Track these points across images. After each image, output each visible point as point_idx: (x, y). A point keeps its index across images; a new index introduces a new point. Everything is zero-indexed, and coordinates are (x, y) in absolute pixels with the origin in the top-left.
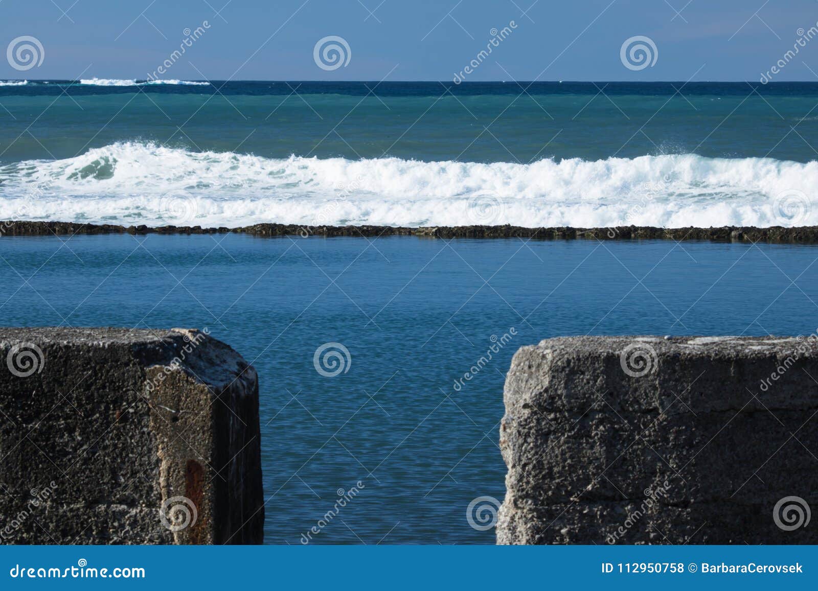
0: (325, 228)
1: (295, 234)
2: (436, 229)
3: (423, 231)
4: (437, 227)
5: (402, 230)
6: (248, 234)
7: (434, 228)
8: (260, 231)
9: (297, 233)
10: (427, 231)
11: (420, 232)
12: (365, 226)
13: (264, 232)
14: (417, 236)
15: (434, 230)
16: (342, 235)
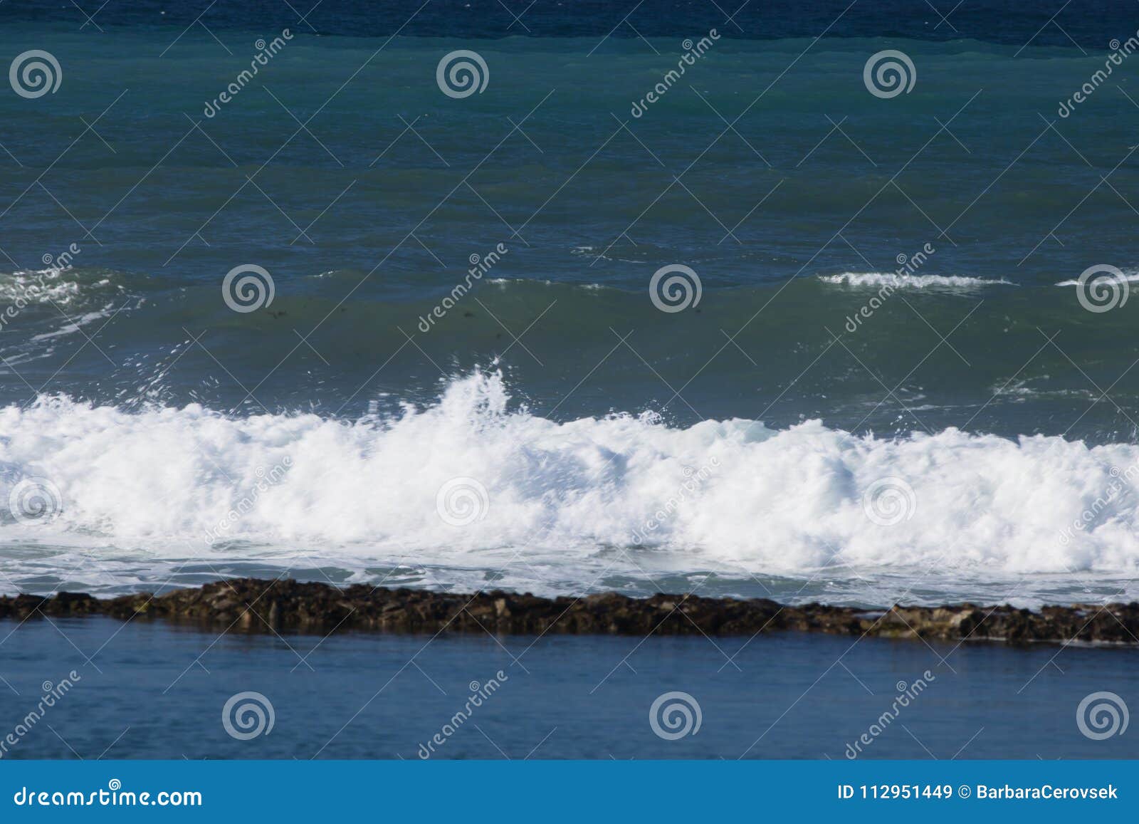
0: (500, 604)
1: (376, 629)
2: (966, 614)
3: (913, 623)
4: (972, 606)
5: (820, 617)
6: (177, 621)
7: (956, 609)
8: (228, 610)
9: (384, 622)
10: (927, 624)
11: (898, 626)
12: (670, 598)
13: (246, 616)
14: (888, 640)
15: (957, 620)
16: (573, 629)
